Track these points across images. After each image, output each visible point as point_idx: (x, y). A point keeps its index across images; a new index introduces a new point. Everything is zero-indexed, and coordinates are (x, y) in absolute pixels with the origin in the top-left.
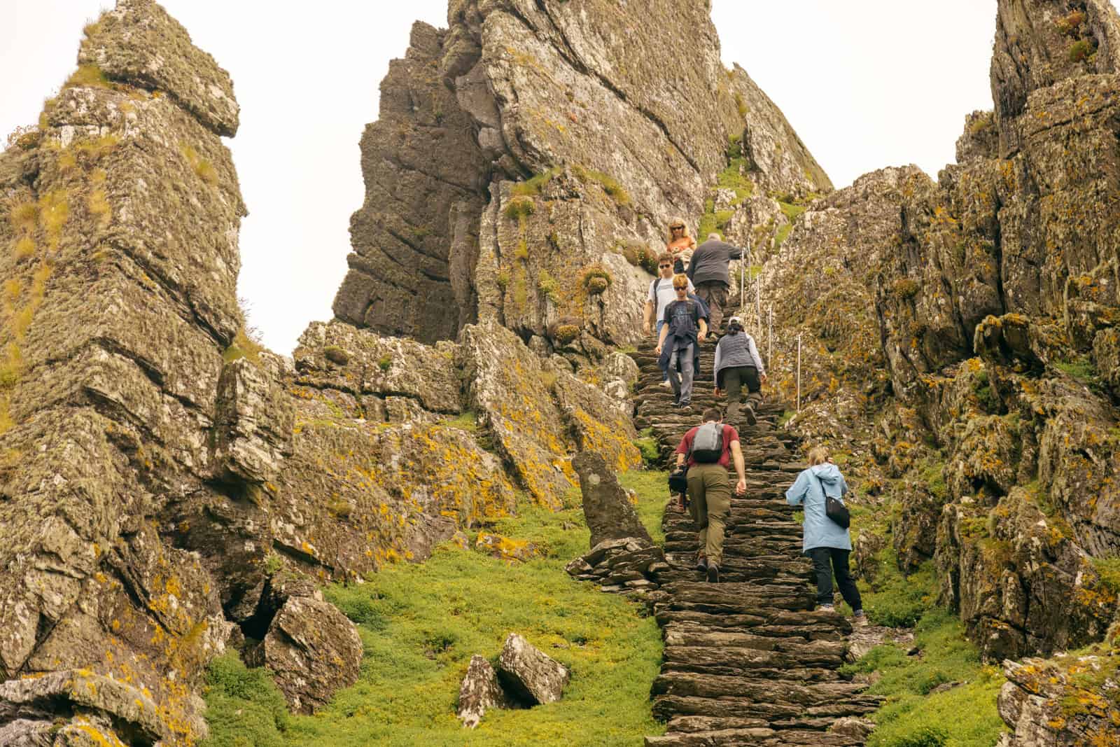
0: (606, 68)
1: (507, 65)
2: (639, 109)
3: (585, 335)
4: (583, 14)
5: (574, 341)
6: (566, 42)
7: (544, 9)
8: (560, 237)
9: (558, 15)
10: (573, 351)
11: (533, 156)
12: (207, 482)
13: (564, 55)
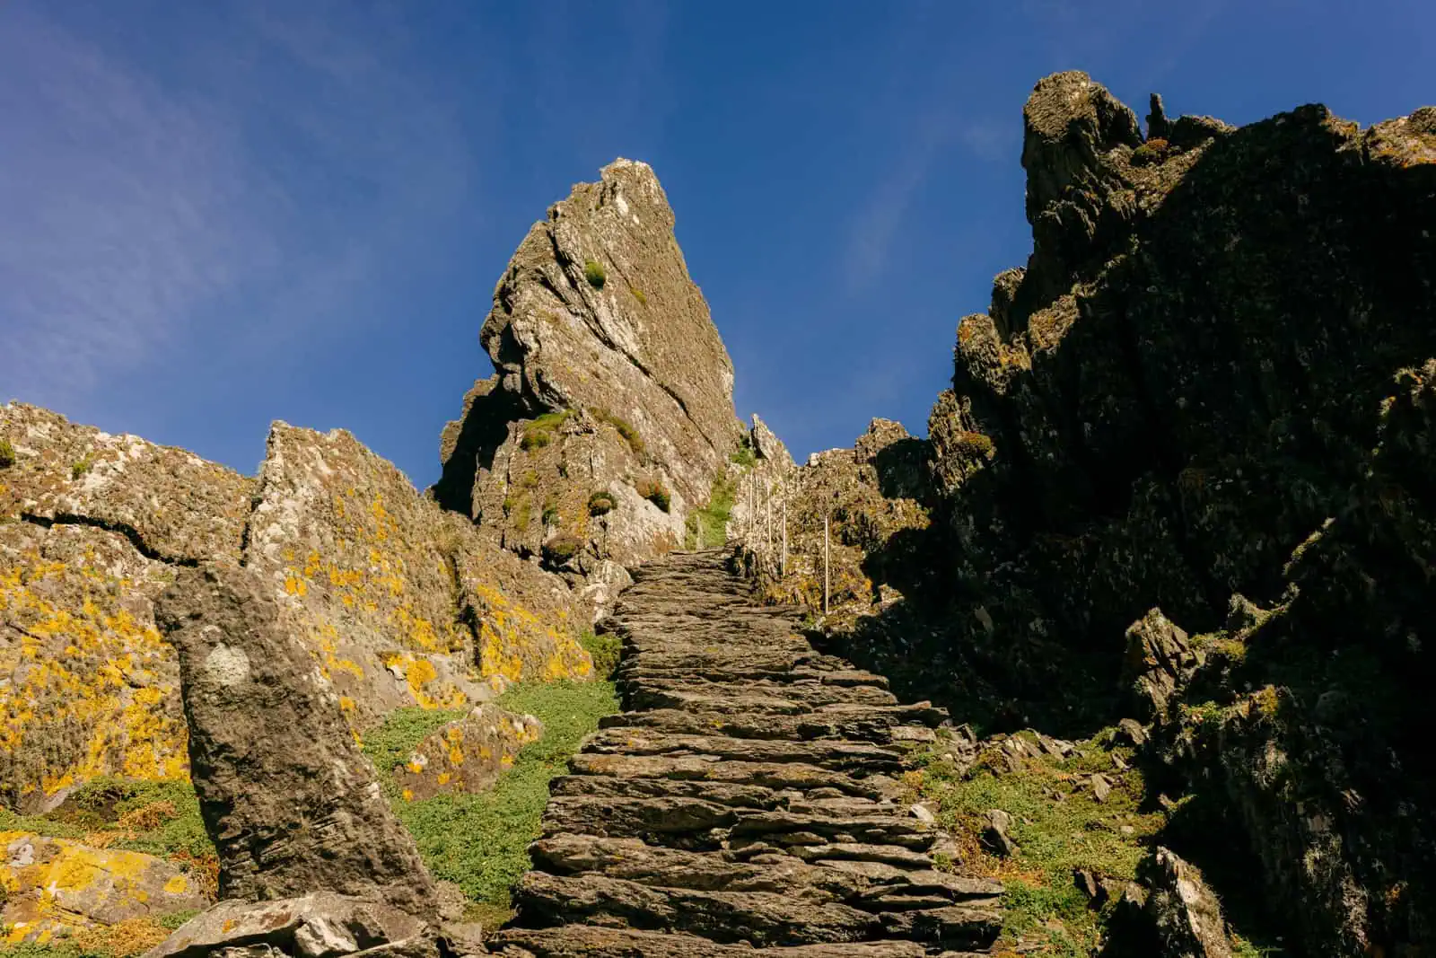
0: (633, 348)
1: (533, 320)
2: (661, 385)
3: (584, 553)
4: (614, 300)
5: (572, 560)
6: (597, 321)
7: (577, 289)
8: (571, 464)
9: (590, 295)
10: (568, 569)
11: (551, 397)
13: (594, 331)
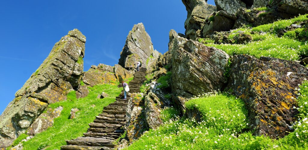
1: (129, 45)
2: (142, 50)
4: (137, 42)
7: (134, 41)
11: (131, 53)
12: (71, 75)
13: (135, 45)
